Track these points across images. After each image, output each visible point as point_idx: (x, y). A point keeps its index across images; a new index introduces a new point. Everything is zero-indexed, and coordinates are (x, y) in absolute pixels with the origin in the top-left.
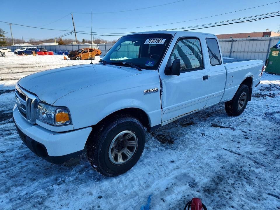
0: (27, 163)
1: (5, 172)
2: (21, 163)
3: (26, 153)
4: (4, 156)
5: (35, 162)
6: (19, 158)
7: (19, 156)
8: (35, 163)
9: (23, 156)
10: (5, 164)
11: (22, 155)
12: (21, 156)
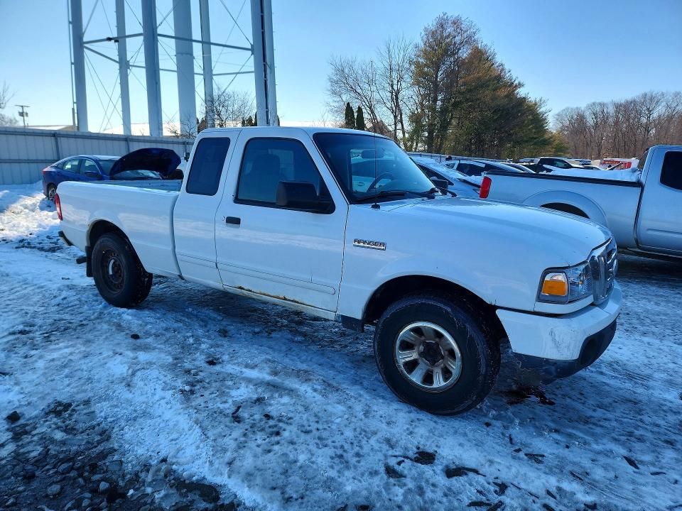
0: (594, 410)
1: (641, 421)
2: (605, 417)
3: (581, 426)
4: (630, 451)
5: (580, 401)
6: (602, 426)
7: (598, 430)
8: (582, 401)
9: (591, 426)
10: (636, 431)
11: (592, 429)
12: (594, 427)
